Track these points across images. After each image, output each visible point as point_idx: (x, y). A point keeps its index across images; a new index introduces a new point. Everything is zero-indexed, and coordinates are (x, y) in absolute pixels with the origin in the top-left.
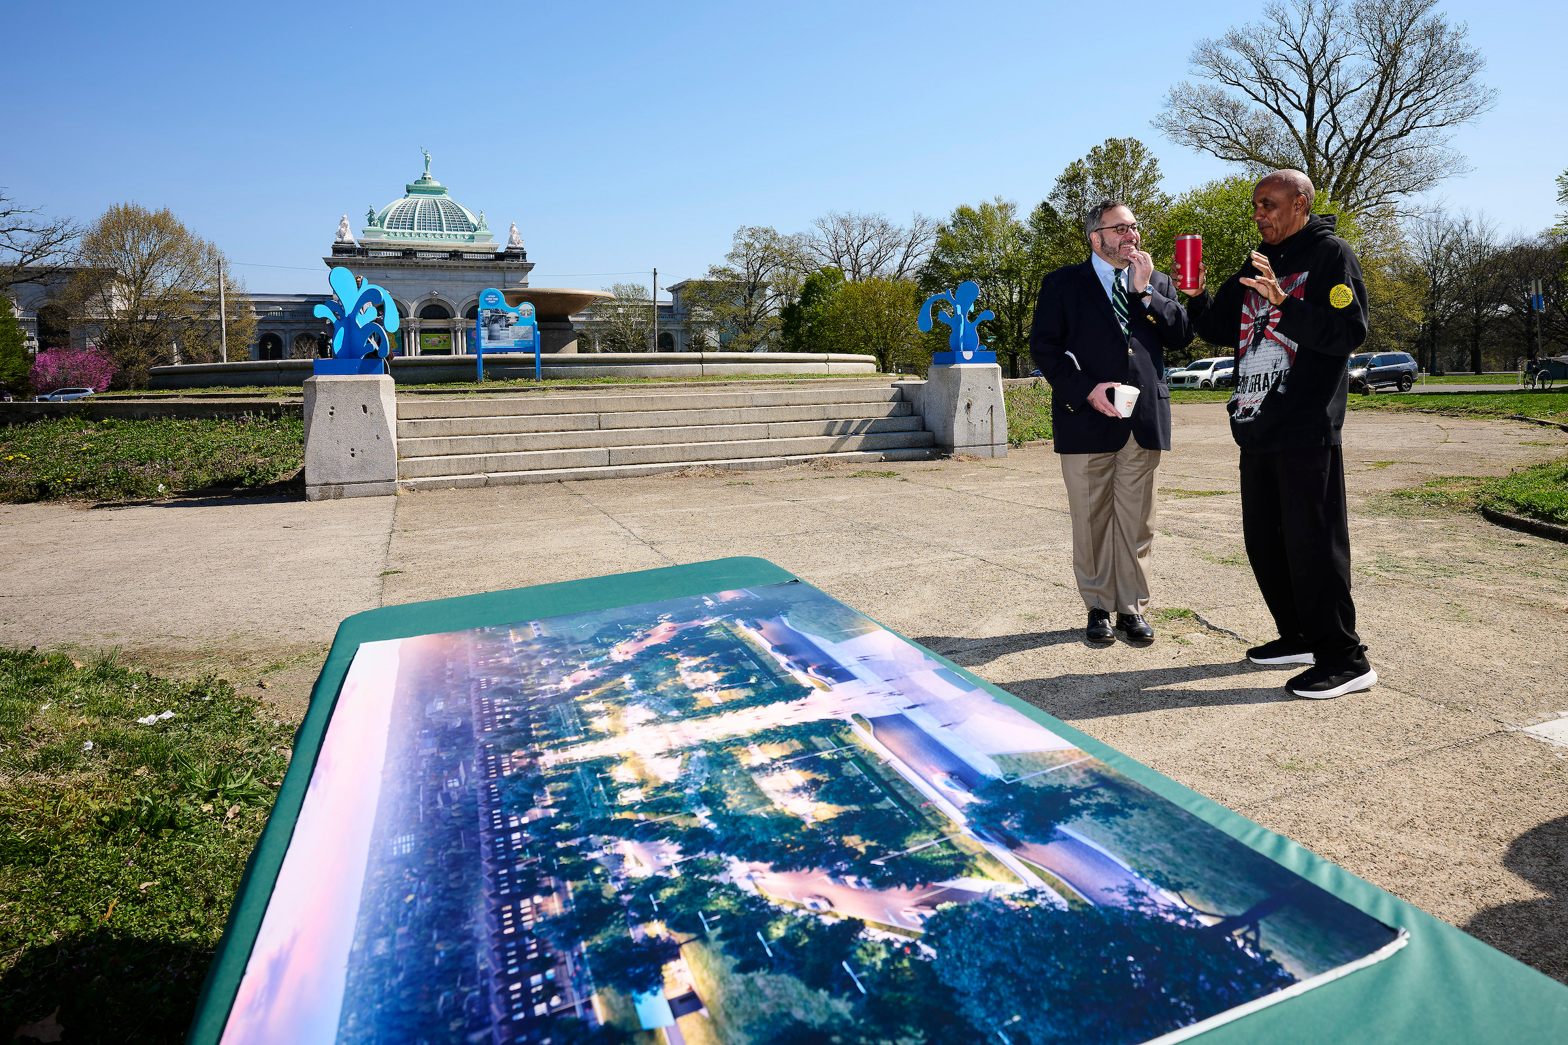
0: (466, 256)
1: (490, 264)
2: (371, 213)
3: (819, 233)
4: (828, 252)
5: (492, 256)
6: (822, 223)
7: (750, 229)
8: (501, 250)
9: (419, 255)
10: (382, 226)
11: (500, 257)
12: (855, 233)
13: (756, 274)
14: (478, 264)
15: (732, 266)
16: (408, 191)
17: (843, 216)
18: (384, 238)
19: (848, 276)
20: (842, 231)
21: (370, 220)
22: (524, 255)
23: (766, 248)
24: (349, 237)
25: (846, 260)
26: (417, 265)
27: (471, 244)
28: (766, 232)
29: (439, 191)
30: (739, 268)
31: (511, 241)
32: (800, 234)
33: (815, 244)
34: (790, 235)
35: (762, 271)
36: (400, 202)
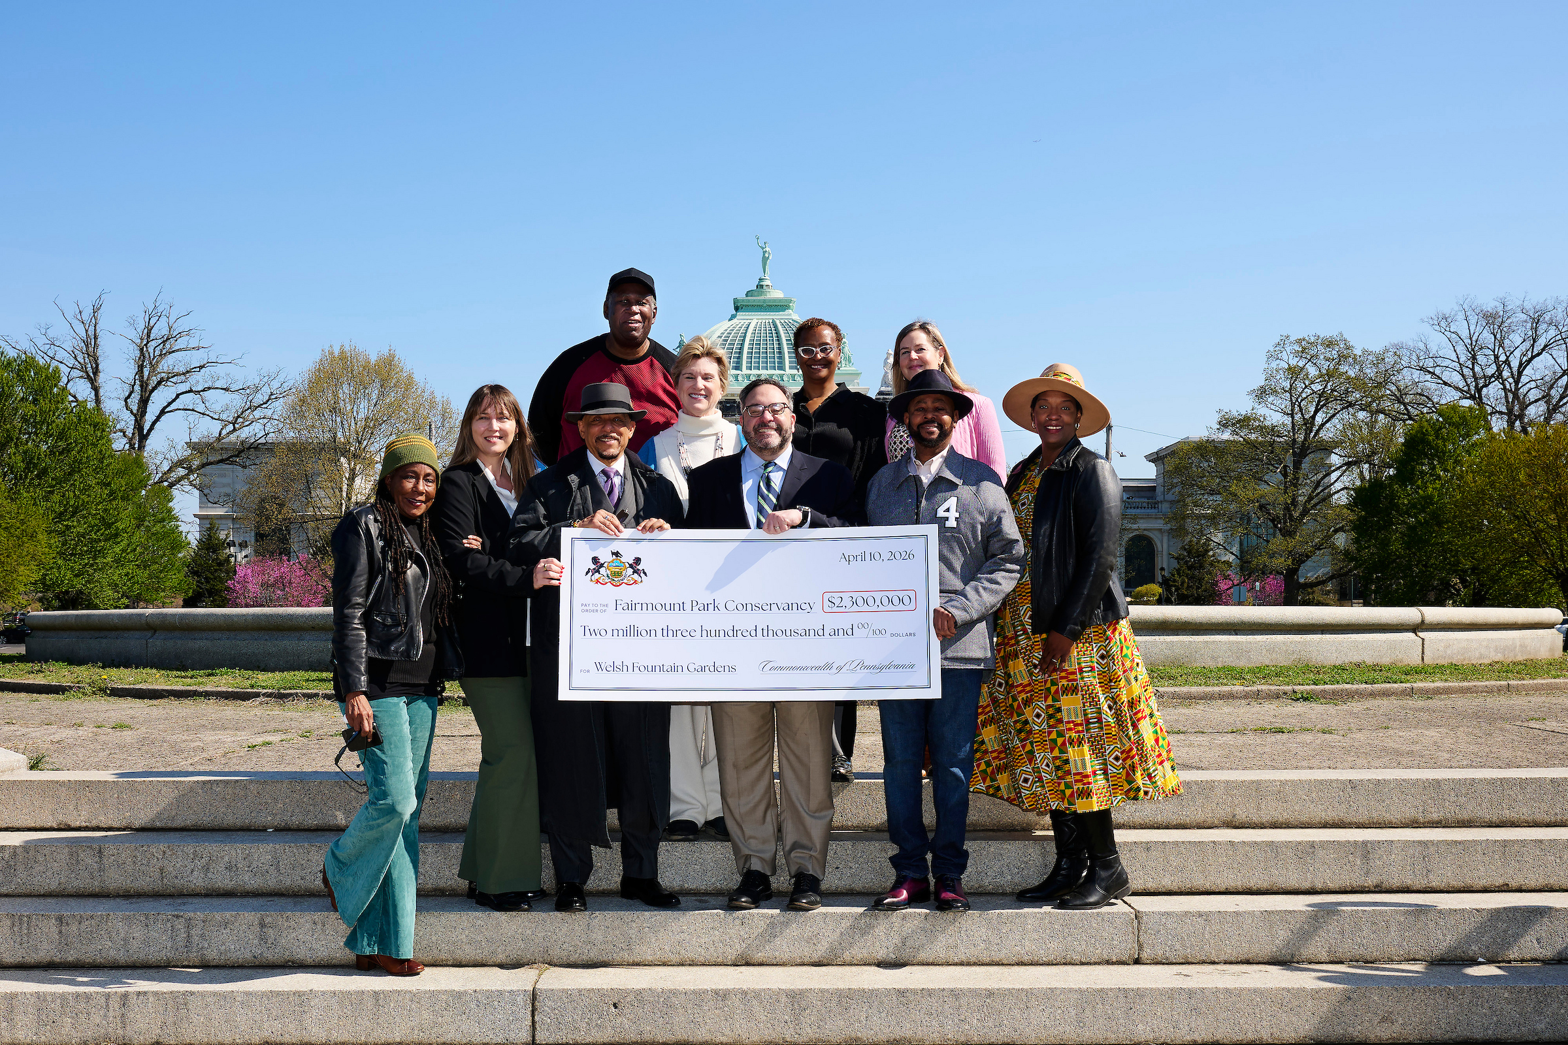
3: (1439, 343)
4: (1456, 379)
6: (1443, 322)
7: (1299, 341)
12: (1516, 339)
13: (1309, 423)
15: (1262, 410)
16: (737, 309)
17: (1490, 305)
19: (1498, 424)
20: (1487, 338)
23: (1330, 375)
25: (1493, 392)
28: (1329, 344)
29: (780, 306)
30: (1274, 415)
32: (1399, 347)
33: (1429, 363)
34: (1376, 347)
35: (1319, 419)
36: (724, 326)
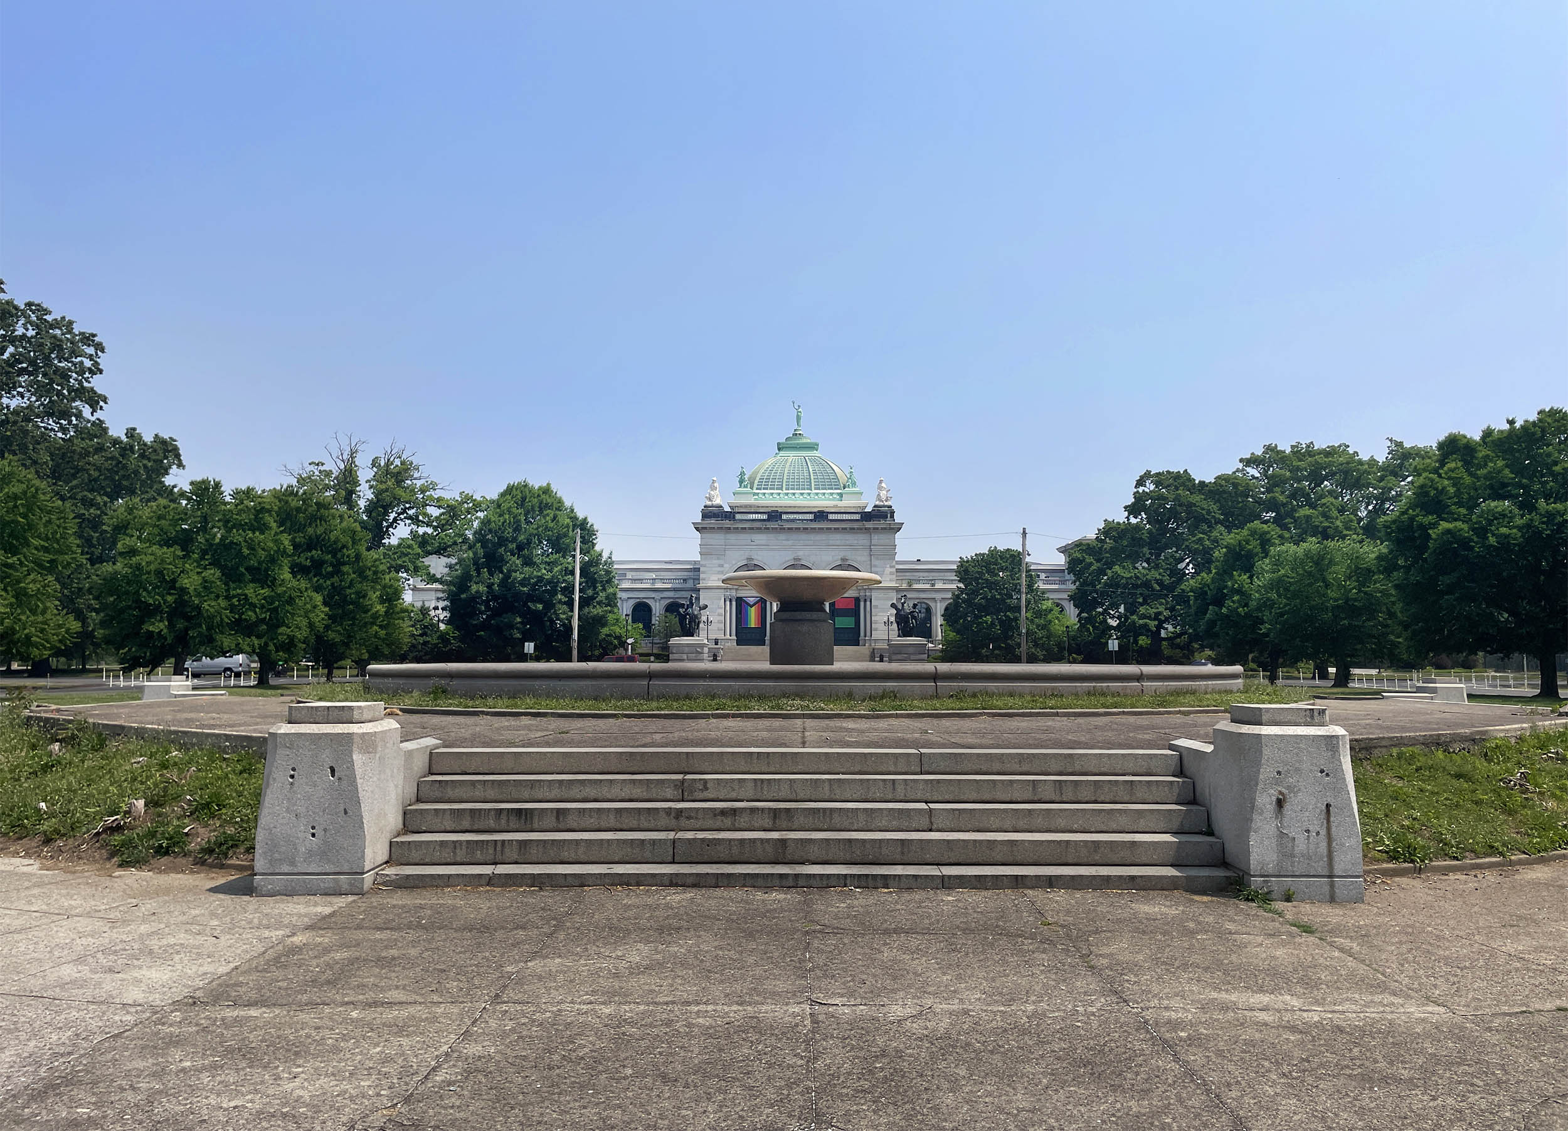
0: (831, 517)
1: (856, 525)
2: (742, 474)
5: (858, 517)
8: (869, 509)
9: (784, 517)
10: (752, 488)
11: (866, 517)
14: (844, 525)
16: (779, 449)
18: (751, 500)
21: (741, 482)
22: (893, 513)
24: (718, 501)
26: (782, 529)
27: (840, 504)
29: (813, 447)
31: (879, 498)
36: (770, 461)
